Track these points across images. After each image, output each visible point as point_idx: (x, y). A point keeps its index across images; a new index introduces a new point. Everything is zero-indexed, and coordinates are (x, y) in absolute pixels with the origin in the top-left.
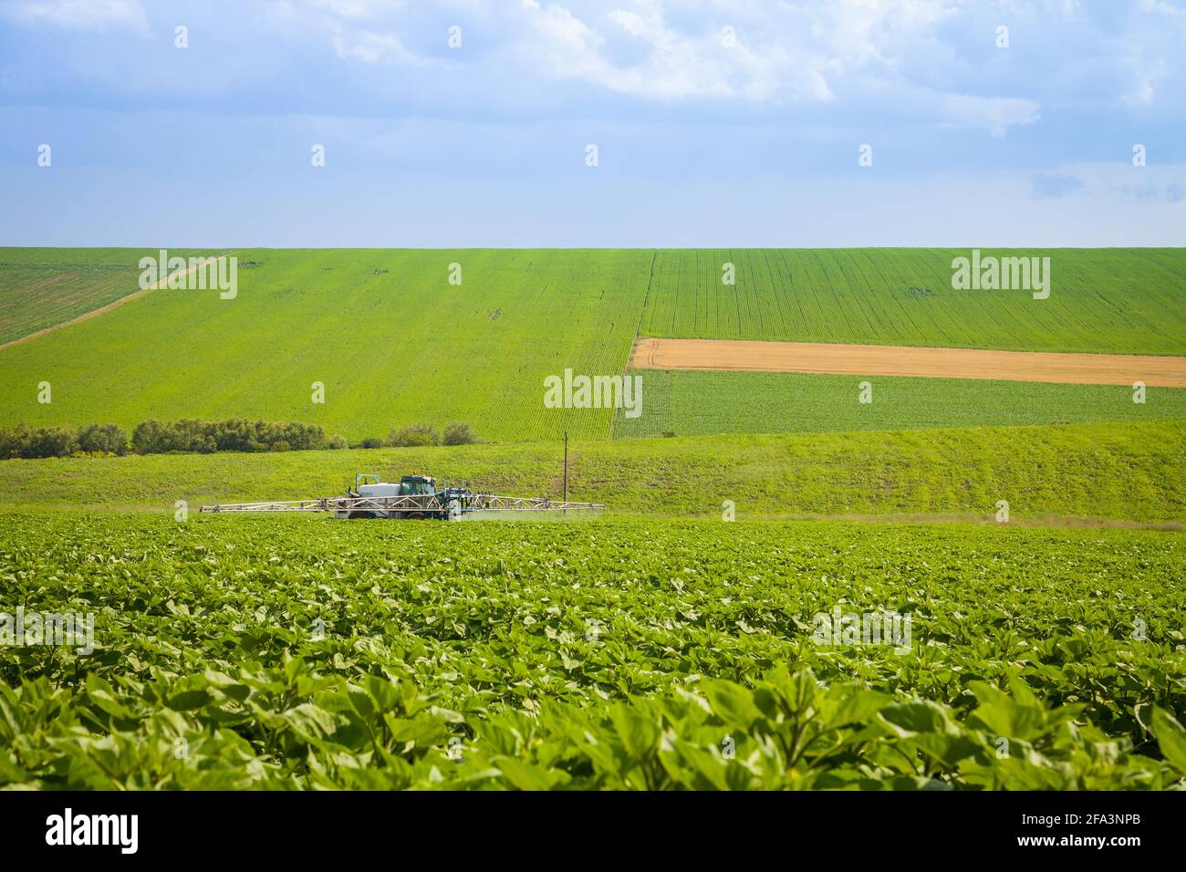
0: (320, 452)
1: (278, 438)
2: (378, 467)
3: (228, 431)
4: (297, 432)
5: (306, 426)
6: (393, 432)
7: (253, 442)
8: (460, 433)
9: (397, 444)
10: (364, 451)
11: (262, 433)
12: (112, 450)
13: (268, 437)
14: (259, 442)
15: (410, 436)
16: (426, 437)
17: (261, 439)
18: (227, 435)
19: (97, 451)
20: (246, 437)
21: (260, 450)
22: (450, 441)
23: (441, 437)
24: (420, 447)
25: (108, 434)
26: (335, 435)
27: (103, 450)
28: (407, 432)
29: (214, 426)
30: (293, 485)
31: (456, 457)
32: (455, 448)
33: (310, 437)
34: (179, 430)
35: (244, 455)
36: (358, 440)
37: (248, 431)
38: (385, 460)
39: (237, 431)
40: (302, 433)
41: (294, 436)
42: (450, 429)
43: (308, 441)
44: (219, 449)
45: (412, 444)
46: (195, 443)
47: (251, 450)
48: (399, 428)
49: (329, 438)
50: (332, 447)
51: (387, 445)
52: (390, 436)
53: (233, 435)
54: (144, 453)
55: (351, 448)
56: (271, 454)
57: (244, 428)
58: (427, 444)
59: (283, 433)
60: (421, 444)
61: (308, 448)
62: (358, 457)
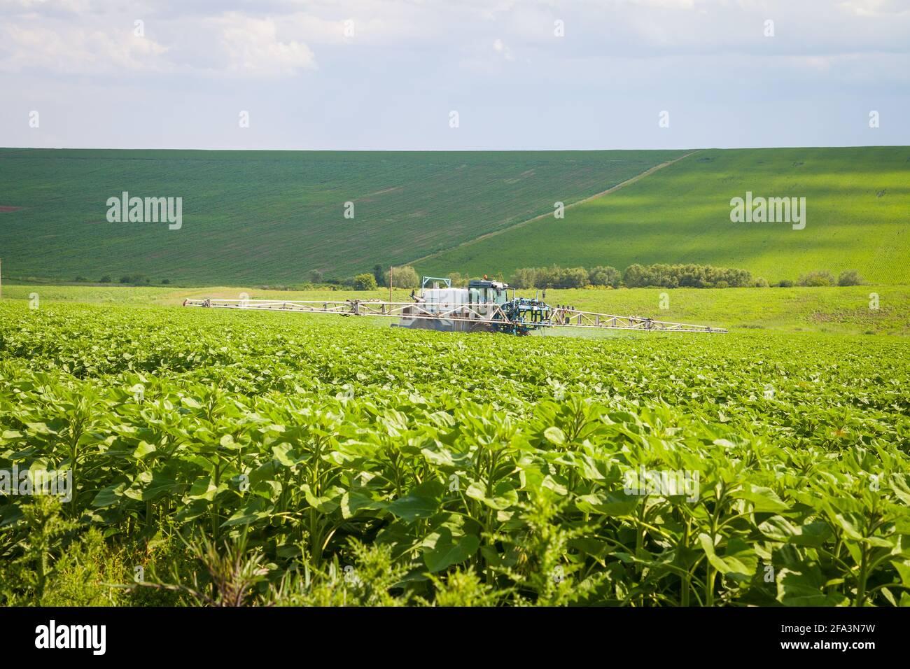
0: (748, 289)
1: (720, 279)
2: (788, 300)
3: (686, 274)
4: (733, 275)
5: (740, 271)
6: (802, 276)
7: (703, 281)
8: (850, 278)
9: (804, 284)
10: (779, 289)
11: (709, 275)
12: (610, 285)
13: (713, 278)
14: (708, 281)
15: (814, 279)
16: (826, 280)
17: (708, 279)
18: (686, 276)
19: (601, 285)
20: (699, 278)
21: (708, 287)
22: (843, 283)
23: (836, 281)
24: (820, 288)
25: (608, 274)
26: (759, 278)
27: (605, 285)
28: (812, 276)
29: (677, 270)
30: (727, 311)
31: (845, 294)
32: (845, 288)
33: (742, 278)
34: (653, 272)
35: (696, 289)
36: (777, 281)
37: (700, 274)
38: (793, 295)
39: (692, 274)
40: (736, 276)
41: (731, 278)
42: (843, 274)
43: (741, 281)
44: (680, 285)
45: (815, 284)
46: (664, 281)
47: (702, 286)
48: (806, 274)
49: (756, 279)
50: (758, 285)
51: (796, 285)
52: (799, 279)
53: (690, 276)
54: (631, 286)
55: (771, 287)
56: (714, 290)
57: (697, 272)
58: (826, 285)
59: (724, 276)
60: (822, 285)
61: (741, 286)
62: (774, 293)
